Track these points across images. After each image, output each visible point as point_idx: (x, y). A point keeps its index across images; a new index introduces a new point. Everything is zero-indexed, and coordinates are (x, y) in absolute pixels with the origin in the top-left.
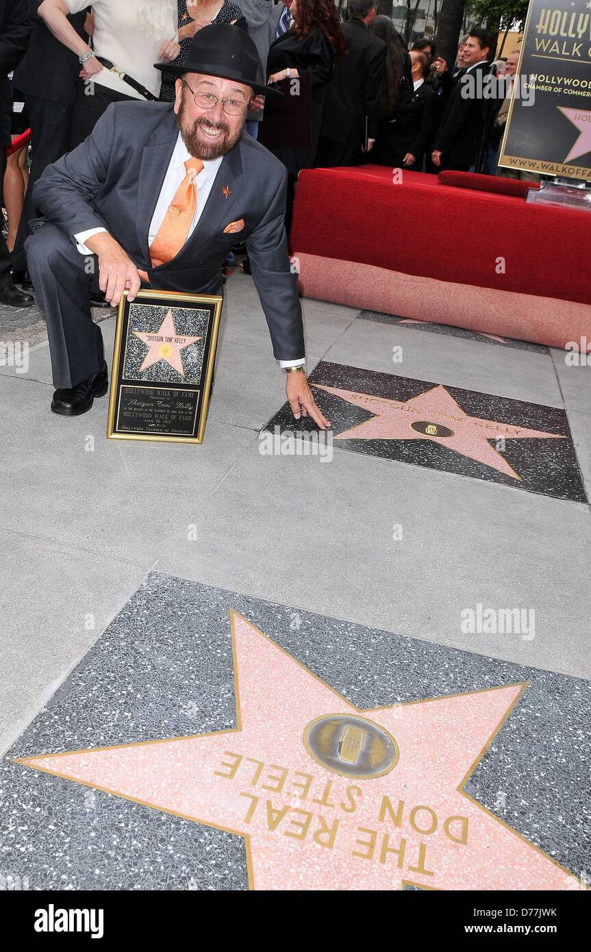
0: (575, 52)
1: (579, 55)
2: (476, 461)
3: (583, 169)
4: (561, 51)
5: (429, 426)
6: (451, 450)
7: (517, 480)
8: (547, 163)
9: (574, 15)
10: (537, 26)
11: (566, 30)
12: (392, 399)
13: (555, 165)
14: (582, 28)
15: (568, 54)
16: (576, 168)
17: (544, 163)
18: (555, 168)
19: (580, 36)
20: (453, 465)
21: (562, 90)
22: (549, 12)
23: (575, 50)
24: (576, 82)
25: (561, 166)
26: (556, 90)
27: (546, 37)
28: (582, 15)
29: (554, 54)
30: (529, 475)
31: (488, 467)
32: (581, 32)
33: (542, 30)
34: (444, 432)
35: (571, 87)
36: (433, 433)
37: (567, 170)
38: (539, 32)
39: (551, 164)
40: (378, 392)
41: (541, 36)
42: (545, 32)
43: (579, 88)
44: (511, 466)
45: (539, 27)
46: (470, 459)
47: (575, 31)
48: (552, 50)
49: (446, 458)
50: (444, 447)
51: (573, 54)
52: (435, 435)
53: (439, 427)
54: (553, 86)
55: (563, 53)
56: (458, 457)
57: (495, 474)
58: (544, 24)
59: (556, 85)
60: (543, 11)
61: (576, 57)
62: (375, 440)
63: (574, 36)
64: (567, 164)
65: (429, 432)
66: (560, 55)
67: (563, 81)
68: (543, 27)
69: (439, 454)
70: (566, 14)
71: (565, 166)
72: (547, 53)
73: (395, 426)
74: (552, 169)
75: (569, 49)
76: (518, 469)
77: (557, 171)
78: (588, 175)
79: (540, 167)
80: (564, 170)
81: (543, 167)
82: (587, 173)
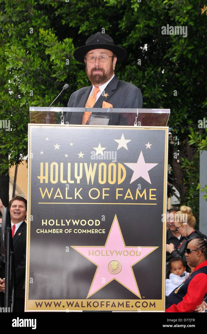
0: (77, 196)
1: (81, 198)
3: (106, 300)
4: (64, 196)
8: (72, 301)
9: (69, 165)
10: (39, 177)
11: (65, 178)
13: (79, 301)
14: (78, 175)
15: (71, 198)
16: (99, 301)
17: (69, 301)
18: (80, 305)
19: (78, 182)
21: (73, 231)
22: (47, 164)
23: (77, 194)
24: (83, 222)
25: (85, 302)
26: (67, 231)
27: (49, 186)
28: (76, 164)
29: (58, 200)
32: (78, 179)
33: (44, 180)
35: (79, 227)
37: (91, 304)
38: (42, 182)
39: (75, 301)
41: (44, 186)
42: (47, 182)
43: (87, 227)
45: (41, 178)
47: (73, 178)
48: (56, 196)
51: (76, 198)
54: (63, 228)
55: (67, 198)
58: (44, 175)
59: (66, 227)
60: (42, 164)
61: (78, 200)
63: (73, 182)
64: (90, 298)
66: (65, 200)
67: (71, 223)
68: (44, 178)
70: (62, 164)
71: (89, 301)
72: (52, 200)
74: (77, 305)
75: (71, 194)
77: (82, 306)
78: (112, 306)
79: (66, 305)
80: (88, 304)
81: (68, 306)
82: (111, 304)
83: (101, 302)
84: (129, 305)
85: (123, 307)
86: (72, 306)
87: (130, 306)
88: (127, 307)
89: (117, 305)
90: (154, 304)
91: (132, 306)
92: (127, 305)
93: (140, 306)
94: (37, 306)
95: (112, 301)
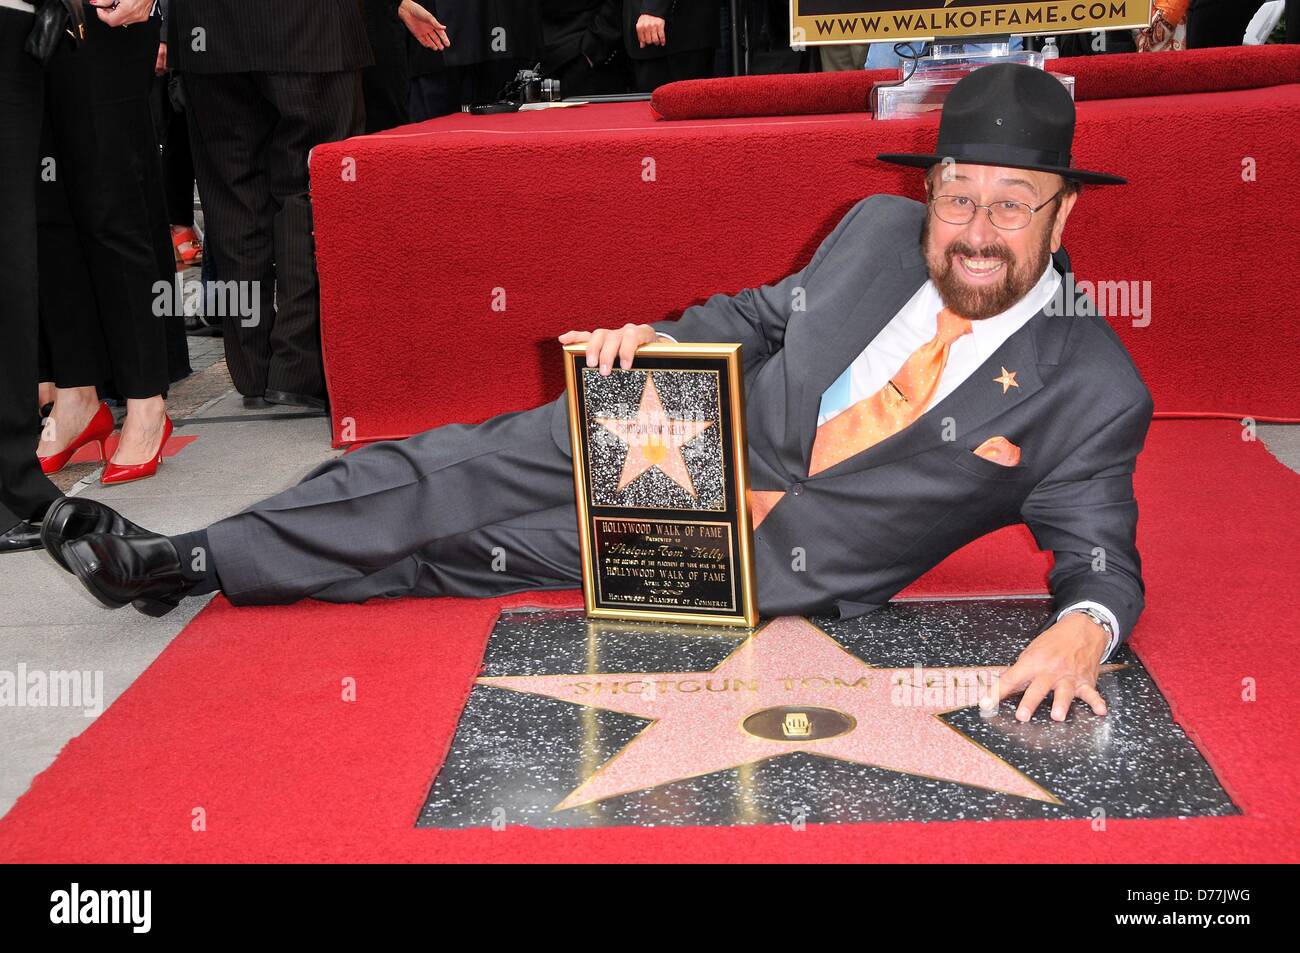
2: (932, 781)
3: (993, 8)
5: (790, 718)
6: (861, 767)
7: (1051, 806)
8: (906, 14)
12: (678, 670)
13: (926, 14)
16: (977, 10)
17: (899, 14)
18: (928, 23)
20: (879, 805)
25: (940, 14)
30: (1074, 784)
31: (966, 787)
34: (829, 723)
36: (802, 732)
37: (957, 20)
39: (916, 13)
40: (637, 659)
44: (1023, 771)
46: (914, 778)
49: (853, 791)
50: (844, 764)
52: (811, 738)
53: (813, 715)
56: (882, 780)
57: (990, 802)
62: (665, 787)
64: (953, 5)
65: (794, 732)
69: (834, 783)
71: (951, 11)
73: (704, 737)
74: (921, 24)
76: (1042, 774)
77: (933, 27)
78: (1011, 21)
79: (892, 26)
80: (949, 21)
81: (899, 26)
82: (1007, 15)
83: (983, 13)
84: (1055, 15)
85: (1040, 21)
86: (907, 26)
87: (1059, 18)
88: (1049, 20)
89: (1023, 18)
90: (1123, 7)
91: (1064, 19)
92: (1049, 15)
93: (1084, 17)
94: (821, 31)
95: (1010, 8)
